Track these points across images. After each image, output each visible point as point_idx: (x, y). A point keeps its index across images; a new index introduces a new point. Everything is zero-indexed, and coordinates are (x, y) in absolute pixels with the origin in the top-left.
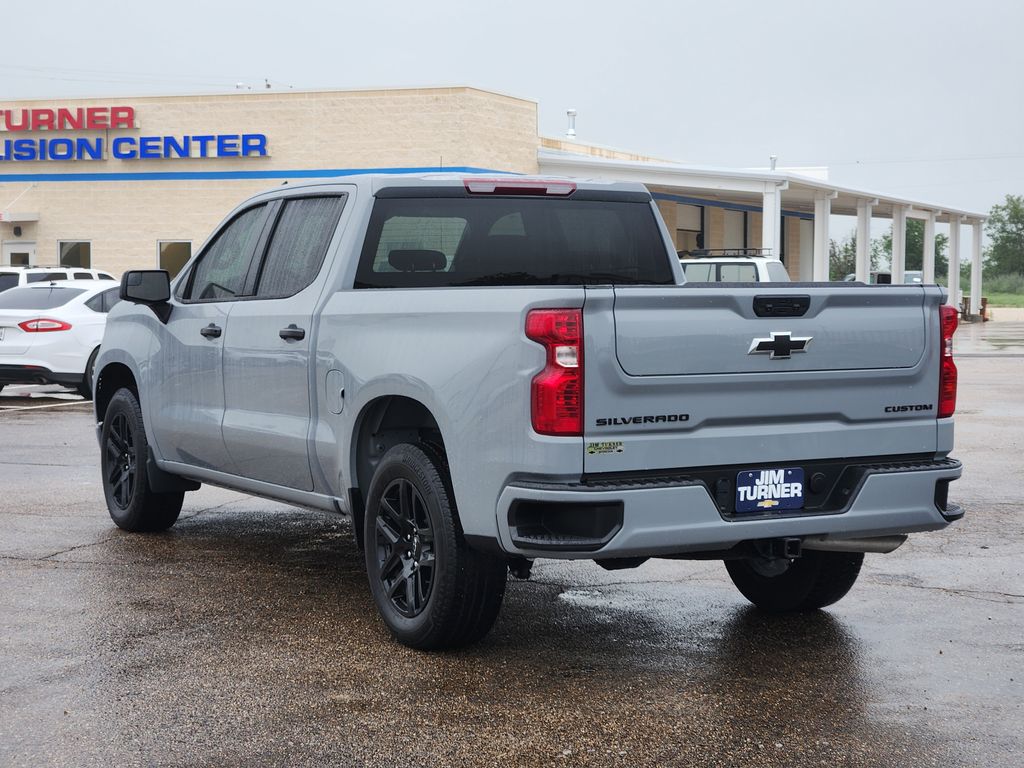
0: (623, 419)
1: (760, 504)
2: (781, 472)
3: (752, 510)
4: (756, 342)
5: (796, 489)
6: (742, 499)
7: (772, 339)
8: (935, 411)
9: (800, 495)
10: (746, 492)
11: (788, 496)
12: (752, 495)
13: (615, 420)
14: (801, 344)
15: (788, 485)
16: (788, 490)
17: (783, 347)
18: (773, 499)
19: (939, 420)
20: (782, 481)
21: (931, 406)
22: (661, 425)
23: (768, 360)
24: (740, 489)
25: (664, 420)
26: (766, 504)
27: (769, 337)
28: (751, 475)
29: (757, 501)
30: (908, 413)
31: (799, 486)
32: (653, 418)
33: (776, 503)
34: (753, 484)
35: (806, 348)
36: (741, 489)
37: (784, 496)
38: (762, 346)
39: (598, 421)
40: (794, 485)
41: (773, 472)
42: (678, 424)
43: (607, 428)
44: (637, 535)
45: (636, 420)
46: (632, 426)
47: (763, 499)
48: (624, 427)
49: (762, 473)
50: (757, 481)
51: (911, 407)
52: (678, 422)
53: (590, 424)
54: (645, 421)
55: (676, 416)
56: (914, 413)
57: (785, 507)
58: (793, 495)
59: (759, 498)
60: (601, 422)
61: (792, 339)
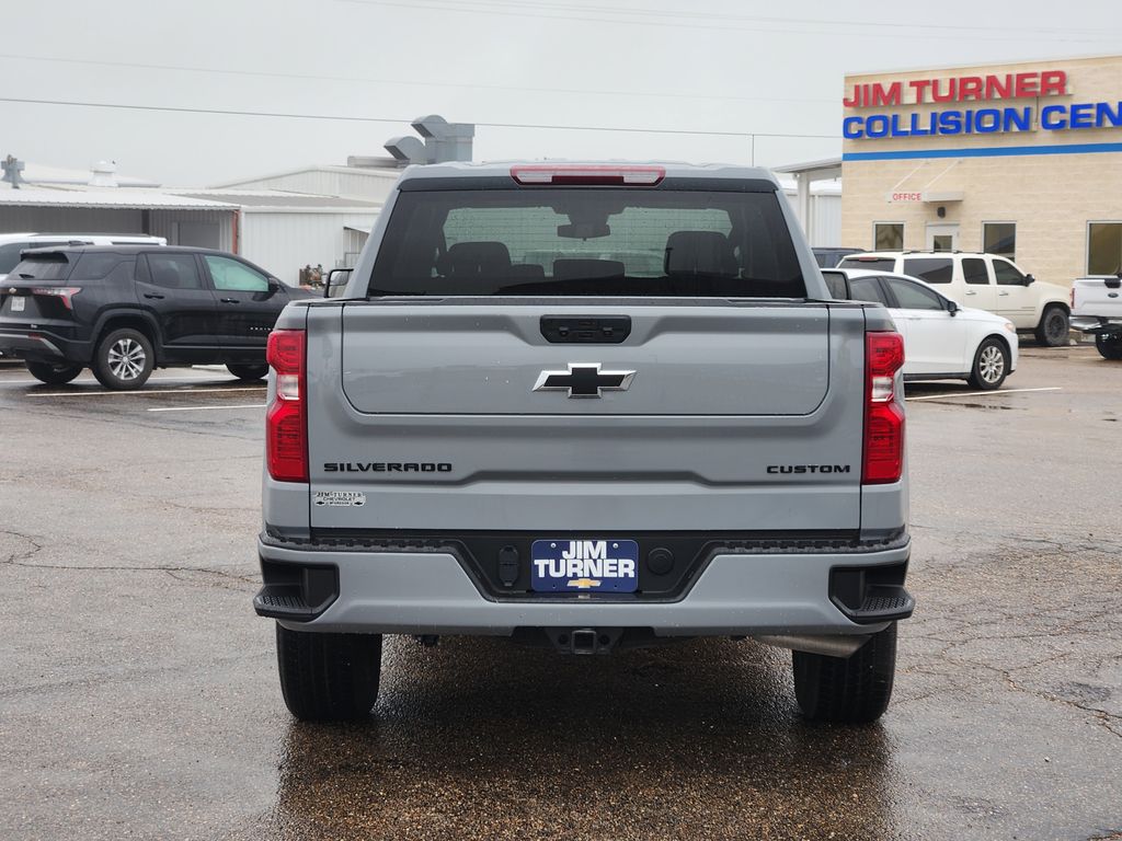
0: (360, 465)
1: (571, 583)
2: (602, 545)
3: (561, 590)
4: (544, 376)
5: (627, 568)
6: (542, 574)
7: (569, 373)
8: (856, 472)
9: (632, 575)
10: (547, 567)
11: (614, 575)
12: (557, 569)
13: (349, 465)
14: (617, 380)
15: (615, 561)
16: (615, 568)
17: (585, 383)
18: (591, 577)
19: (866, 488)
20: (604, 555)
21: (847, 468)
22: (411, 475)
23: (563, 399)
24: (536, 562)
25: (417, 469)
26: (582, 584)
27: (567, 369)
28: (553, 545)
29: (565, 579)
30: (808, 475)
31: (631, 563)
32: (399, 465)
33: (598, 583)
34: (558, 557)
35: (624, 385)
36: (540, 563)
37: (607, 574)
38: (553, 381)
39: (326, 465)
40: (622, 562)
41: (588, 544)
42: (437, 475)
43: (338, 474)
44: (357, 609)
45: (377, 467)
46: (371, 474)
47: (575, 577)
48: (360, 475)
49: (572, 544)
50: (565, 553)
51: (813, 469)
52: (437, 473)
53: (316, 468)
54: (390, 469)
55: (433, 466)
56: (818, 475)
57: (608, 590)
58: (621, 575)
59: (570, 575)
60: (330, 467)
61: (600, 373)
